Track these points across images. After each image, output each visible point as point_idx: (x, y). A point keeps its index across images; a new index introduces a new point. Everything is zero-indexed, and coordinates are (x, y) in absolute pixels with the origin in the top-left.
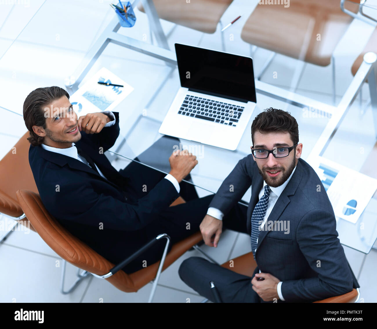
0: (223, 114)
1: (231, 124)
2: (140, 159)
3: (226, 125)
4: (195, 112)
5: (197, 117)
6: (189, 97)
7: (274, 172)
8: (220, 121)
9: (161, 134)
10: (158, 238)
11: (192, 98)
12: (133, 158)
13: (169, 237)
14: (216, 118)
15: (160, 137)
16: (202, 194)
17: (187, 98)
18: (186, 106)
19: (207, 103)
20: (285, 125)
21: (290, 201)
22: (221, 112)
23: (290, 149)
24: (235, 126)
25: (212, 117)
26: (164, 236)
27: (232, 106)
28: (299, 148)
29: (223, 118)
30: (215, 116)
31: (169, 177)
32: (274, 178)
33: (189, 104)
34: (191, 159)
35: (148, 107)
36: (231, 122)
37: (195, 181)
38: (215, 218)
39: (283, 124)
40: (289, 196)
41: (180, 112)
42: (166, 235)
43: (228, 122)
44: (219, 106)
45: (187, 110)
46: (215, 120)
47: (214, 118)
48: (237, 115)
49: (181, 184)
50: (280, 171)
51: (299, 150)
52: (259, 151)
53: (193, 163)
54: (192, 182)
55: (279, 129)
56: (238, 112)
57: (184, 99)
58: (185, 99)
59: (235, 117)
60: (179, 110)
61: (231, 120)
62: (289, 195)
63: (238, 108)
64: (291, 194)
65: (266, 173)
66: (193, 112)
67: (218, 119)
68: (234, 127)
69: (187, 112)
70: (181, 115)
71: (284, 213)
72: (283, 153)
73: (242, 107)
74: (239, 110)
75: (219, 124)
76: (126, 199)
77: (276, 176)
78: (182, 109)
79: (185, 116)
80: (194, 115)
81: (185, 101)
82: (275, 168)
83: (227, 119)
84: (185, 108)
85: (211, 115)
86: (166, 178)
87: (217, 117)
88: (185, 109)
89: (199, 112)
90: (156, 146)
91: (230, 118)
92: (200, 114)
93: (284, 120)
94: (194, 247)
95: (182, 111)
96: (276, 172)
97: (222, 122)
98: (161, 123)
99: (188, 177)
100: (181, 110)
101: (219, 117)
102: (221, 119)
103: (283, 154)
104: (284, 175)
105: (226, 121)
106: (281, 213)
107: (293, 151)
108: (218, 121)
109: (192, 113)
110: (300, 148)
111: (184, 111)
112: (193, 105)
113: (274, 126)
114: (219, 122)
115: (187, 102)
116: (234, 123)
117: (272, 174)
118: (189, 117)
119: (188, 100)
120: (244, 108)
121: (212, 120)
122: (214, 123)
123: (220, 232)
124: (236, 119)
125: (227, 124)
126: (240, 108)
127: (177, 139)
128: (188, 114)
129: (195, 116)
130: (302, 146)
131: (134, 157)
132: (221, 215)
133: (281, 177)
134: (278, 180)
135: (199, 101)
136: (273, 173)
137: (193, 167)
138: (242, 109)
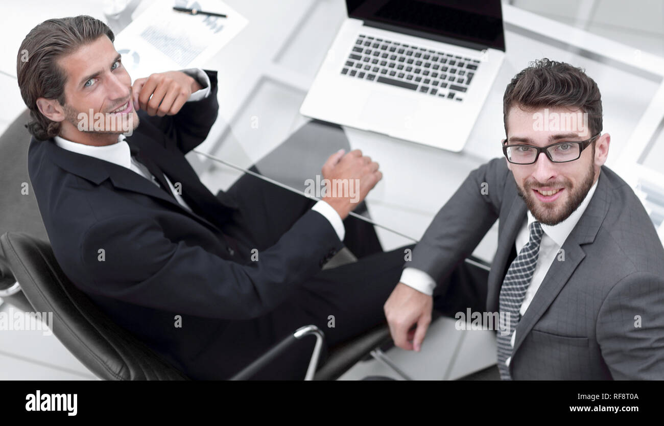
0: (435, 75)
1: (451, 96)
2: (260, 169)
3: (441, 99)
4: (376, 70)
5: (382, 80)
6: (365, 40)
7: (550, 193)
8: (430, 90)
9: (305, 117)
10: (299, 333)
11: (369, 40)
12: (245, 167)
13: (321, 332)
14: (421, 84)
15: (302, 122)
16: (389, 243)
17: (359, 42)
18: (359, 58)
19: (401, 52)
20: (572, 93)
21: (584, 255)
22: (431, 70)
23: (583, 146)
24: (460, 100)
25: (413, 82)
26: (310, 331)
27: (454, 59)
28: (603, 144)
29: (436, 83)
30: (418, 80)
31: (321, 207)
32: (549, 206)
33: (363, 55)
34: (367, 168)
35: (277, 59)
36: (453, 91)
37: (376, 215)
38: (417, 291)
39: (568, 90)
40: (581, 245)
41: (345, 71)
42: (315, 328)
43: (446, 91)
44: (427, 57)
45: (359, 66)
46: (419, 88)
47: (416, 83)
48: (465, 78)
50: (561, 190)
51: (601, 147)
52: (518, 149)
53: (372, 177)
54: (369, 218)
55: (559, 102)
56: (468, 71)
57: (353, 44)
58: (357, 43)
59: (461, 81)
60: (342, 65)
61: (453, 87)
62: (582, 242)
63: (466, 63)
64: (587, 241)
65: (533, 195)
66: (374, 71)
67: (426, 85)
68: (458, 103)
69: (359, 71)
70: (347, 77)
71: (572, 280)
72: (567, 152)
73: (475, 61)
74: (470, 67)
75: (427, 96)
76: (232, 252)
77: (554, 200)
78: (350, 64)
79: (356, 79)
80: (374, 76)
81: (355, 48)
82: (550, 183)
83: (444, 86)
84: (356, 62)
85: (410, 78)
86: (316, 208)
87: (423, 80)
88: (355, 65)
89: (385, 72)
90: (295, 141)
91: (450, 83)
92: (387, 76)
93: (571, 83)
94: (373, 354)
95: (350, 69)
96: (554, 192)
97: (434, 92)
98: (304, 93)
99: (362, 208)
100: (347, 67)
101: (427, 81)
102: (431, 86)
103: (568, 154)
104: (570, 197)
105: (441, 90)
106: (566, 280)
107: (589, 148)
108: (424, 89)
109: (370, 72)
110: (605, 143)
111: (354, 68)
112: (372, 57)
113: (550, 96)
114: (426, 92)
115: (360, 50)
116: (458, 94)
117: (544, 196)
118: (364, 82)
119: (362, 46)
120: (478, 62)
121: (413, 87)
122: (416, 95)
124: (463, 85)
125: (443, 96)
126: (472, 63)
127: (338, 127)
128: (362, 75)
129: (376, 78)
130: (608, 139)
131: (249, 165)
132: (431, 285)
133: (564, 204)
134: (558, 209)
135: (384, 48)
136: (547, 195)
137: (372, 186)
138: (475, 64)
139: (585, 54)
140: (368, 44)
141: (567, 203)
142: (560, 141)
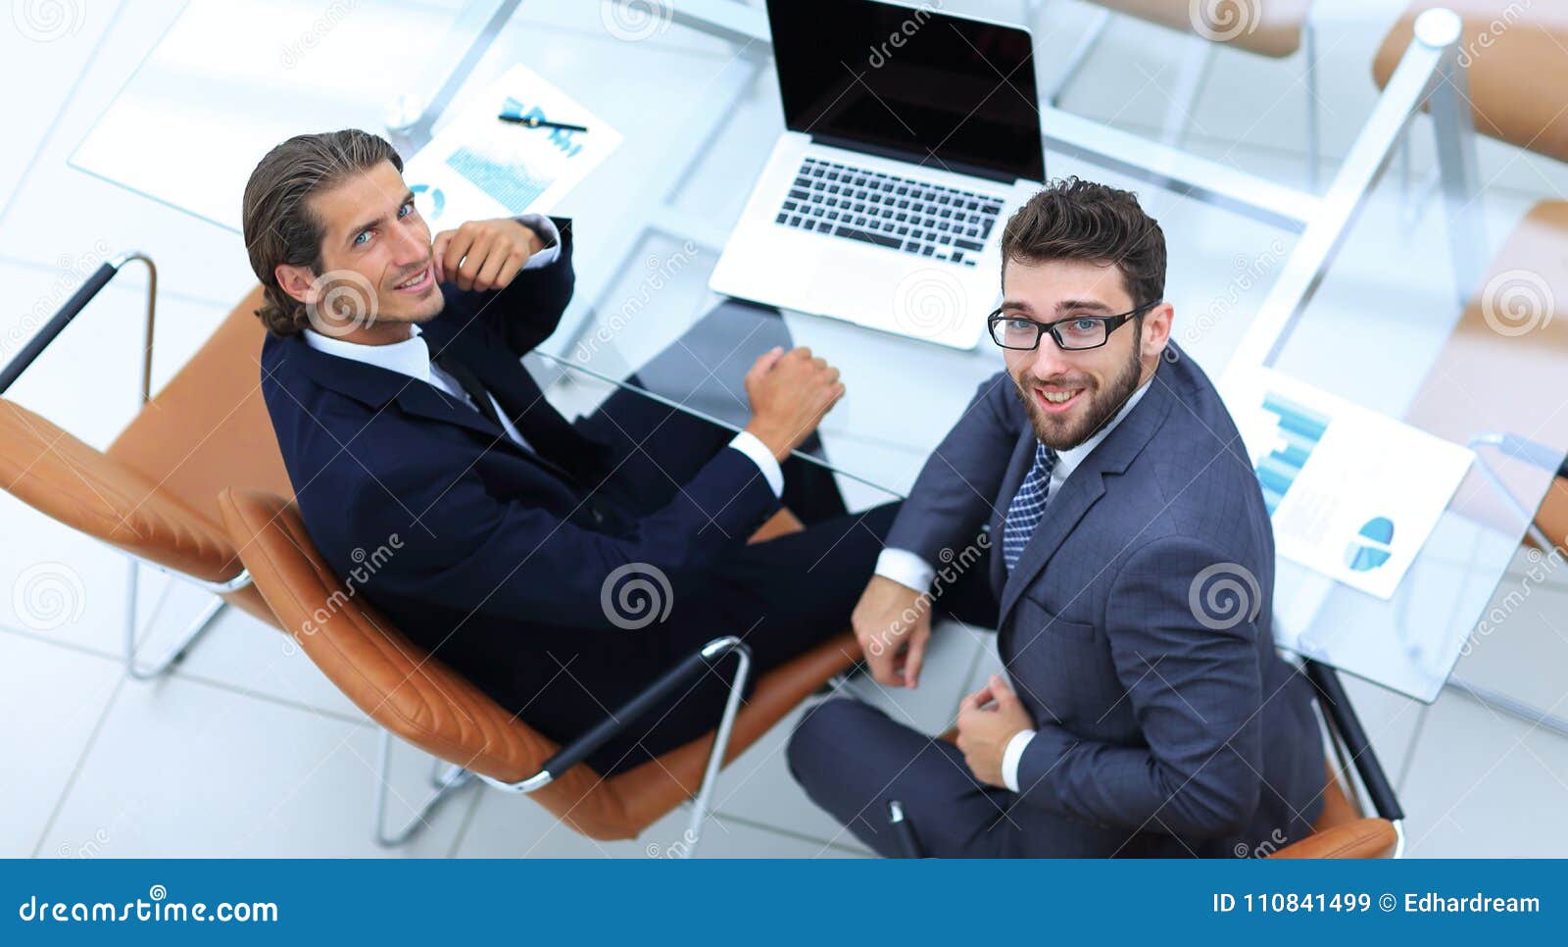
0: (930, 224)
1: (957, 257)
2: (644, 379)
3: (940, 262)
4: (833, 216)
5: (843, 233)
6: (815, 167)
7: (1059, 397)
8: (922, 249)
9: (718, 293)
10: (709, 651)
11: (822, 167)
12: (620, 377)
13: (747, 648)
14: (907, 239)
15: (712, 303)
16: (858, 499)
17: (806, 170)
18: (805, 196)
19: (874, 185)
20: (1099, 237)
21: (1103, 491)
22: (924, 215)
23: (1113, 323)
24: (971, 264)
25: (894, 235)
26: (729, 646)
27: (960, 196)
28: (1158, 320)
29: (931, 237)
30: (903, 231)
31: (746, 443)
32: (1059, 420)
33: (812, 191)
34: (819, 378)
35: (671, 199)
36: (959, 250)
37: (836, 455)
38: (904, 587)
39: (1092, 233)
40: (1104, 474)
41: (782, 219)
42: (736, 640)
43: (949, 250)
44: (916, 195)
45: (805, 210)
46: (904, 246)
47: (899, 237)
48: (980, 228)
49: (789, 465)
50: (1079, 392)
51: (1156, 325)
52: (1012, 324)
53: (827, 392)
54: (824, 458)
55: (1074, 252)
56: (984, 216)
57: (795, 174)
58: (802, 172)
59: (972, 233)
60: (778, 209)
61: (960, 243)
62: (1106, 470)
63: (982, 203)
64: (1113, 470)
65: (1034, 398)
66: (829, 217)
67: (915, 240)
68: (969, 268)
69: (805, 217)
70: (786, 227)
72: (1088, 333)
73: (995, 200)
74: (986, 210)
75: (917, 258)
76: (599, 518)
77: (1067, 410)
78: (791, 206)
79: (800, 231)
80: (830, 226)
81: (798, 179)
82: (1056, 382)
83: (946, 241)
84: (800, 203)
85: (890, 228)
86: (735, 444)
87: (910, 233)
88: (798, 208)
89: (848, 219)
90: (702, 333)
91: (955, 237)
92: (852, 225)
93: (1098, 219)
94: (833, 683)
95: (791, 214)
96: (1067, 396)
97: (929, 251)
98: (716, 255)
99: (813, 442)
100: (786, 212)
101: (917, 234)
102: (923, 242)
103: (1090, 336)
104: (1093, 403)
105: (940, 249)
107: (1129, 327)
108: (913, 247)
109: (824, 219)
110: (1163, 319)
111: (796, 213)
112: (826, 194)
113: (1059, 241)
114: (916, 252)
115: (807, 183)
116: (968, 255)
117: (1051, 403)
118: (814, 235)
119: (809, 177)
120: (1001, 201)
121: (895, 244)
122: (899, 256)
123: (923, 634)
124: (977, 239)
125: (944, 257)
126: (990, 203)
127: (773, 311)
128: (810, 225)
129: (834, 230)
130: (1170, 312)
131: (626, 374)
132: (926, 577)
133: (1083, 415)
134: (1072, 426)
135: (846, 180)
136: (1056, 402)
137: (828, 408)
138: (996, 205)
139: (1178, 187)
140: (820, 173)
141: (1086, 414)
142: (1077, 315)
